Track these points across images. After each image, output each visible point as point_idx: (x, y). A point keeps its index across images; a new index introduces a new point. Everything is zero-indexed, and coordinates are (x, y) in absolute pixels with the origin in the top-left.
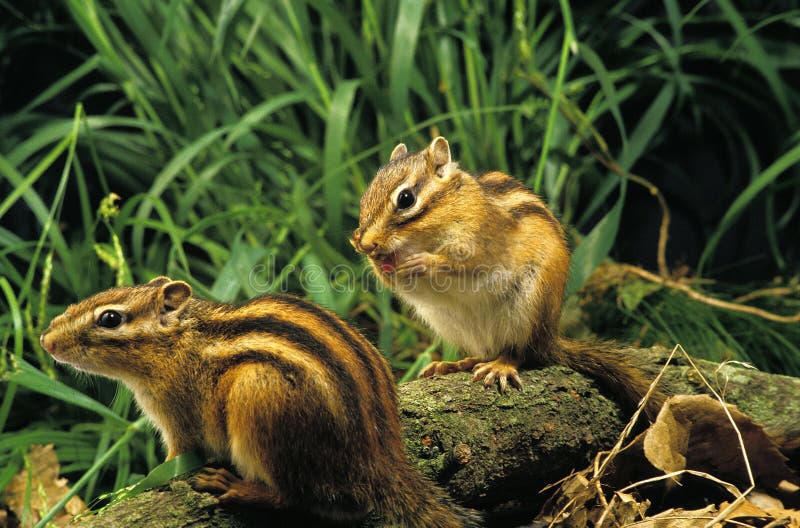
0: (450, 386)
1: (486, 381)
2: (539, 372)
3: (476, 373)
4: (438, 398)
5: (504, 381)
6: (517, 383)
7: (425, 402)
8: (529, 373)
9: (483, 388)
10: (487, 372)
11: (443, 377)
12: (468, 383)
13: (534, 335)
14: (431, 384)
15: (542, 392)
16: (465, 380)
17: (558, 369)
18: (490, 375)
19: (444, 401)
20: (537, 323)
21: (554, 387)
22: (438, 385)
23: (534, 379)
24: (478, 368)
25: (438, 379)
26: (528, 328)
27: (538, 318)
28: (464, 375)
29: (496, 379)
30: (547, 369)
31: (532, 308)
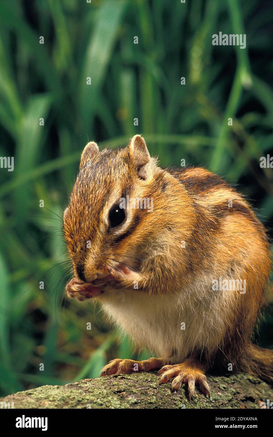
0: (135, 386)
1: (174, 385)
2: (226, 379)
3: (163, 375)
4: (122, 398)
5: (192, 386)
6: (205, 389)
7: (109, 402)
8: (217, 379)
9: (169, 392)
10: (174, 375)
11: (126, 376)
12: (154, 385)
13: (226, 339)
14: (115, 383)
15: (230, 401)
16: (151, 381)
17: (245, 378)
18: (178, 379)
19: (128, 402)
20: (231, 326)
21: (241, 396)
22: (122, 384)
23: (222, 386)
24: (165, 370)
25: (122, 378)
26: (221, 331)
27: (233, 321)
28: (150, 376)
29: (183, 383)
30: (234, 377)
31: (227, 310)
